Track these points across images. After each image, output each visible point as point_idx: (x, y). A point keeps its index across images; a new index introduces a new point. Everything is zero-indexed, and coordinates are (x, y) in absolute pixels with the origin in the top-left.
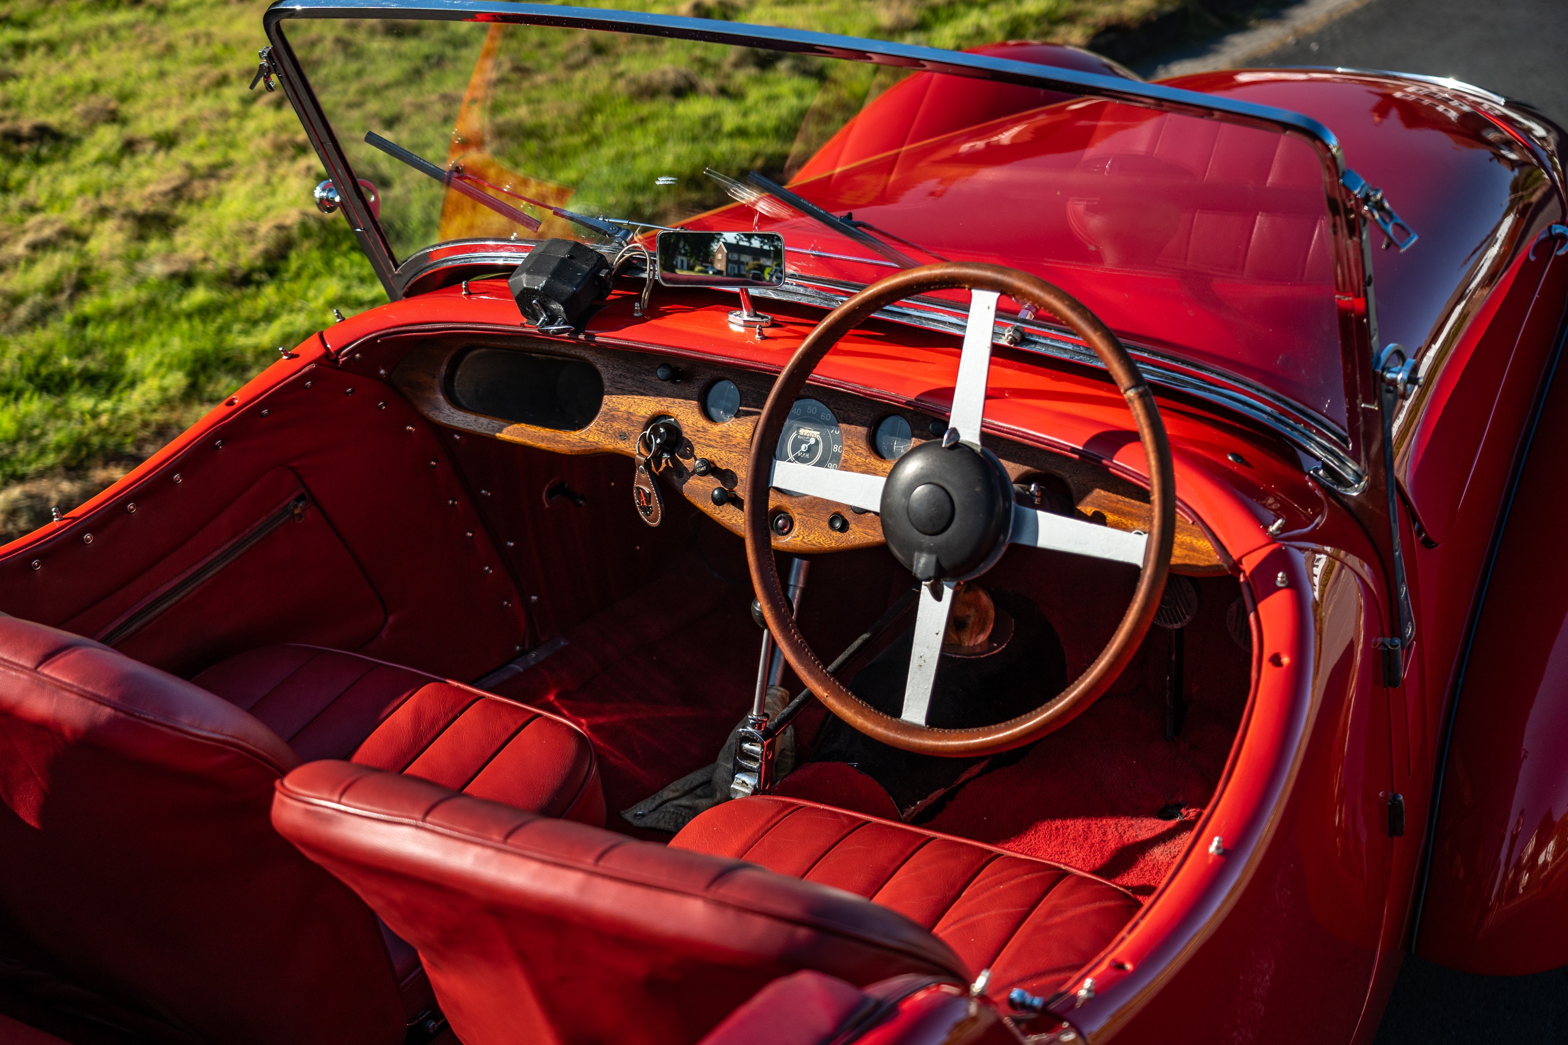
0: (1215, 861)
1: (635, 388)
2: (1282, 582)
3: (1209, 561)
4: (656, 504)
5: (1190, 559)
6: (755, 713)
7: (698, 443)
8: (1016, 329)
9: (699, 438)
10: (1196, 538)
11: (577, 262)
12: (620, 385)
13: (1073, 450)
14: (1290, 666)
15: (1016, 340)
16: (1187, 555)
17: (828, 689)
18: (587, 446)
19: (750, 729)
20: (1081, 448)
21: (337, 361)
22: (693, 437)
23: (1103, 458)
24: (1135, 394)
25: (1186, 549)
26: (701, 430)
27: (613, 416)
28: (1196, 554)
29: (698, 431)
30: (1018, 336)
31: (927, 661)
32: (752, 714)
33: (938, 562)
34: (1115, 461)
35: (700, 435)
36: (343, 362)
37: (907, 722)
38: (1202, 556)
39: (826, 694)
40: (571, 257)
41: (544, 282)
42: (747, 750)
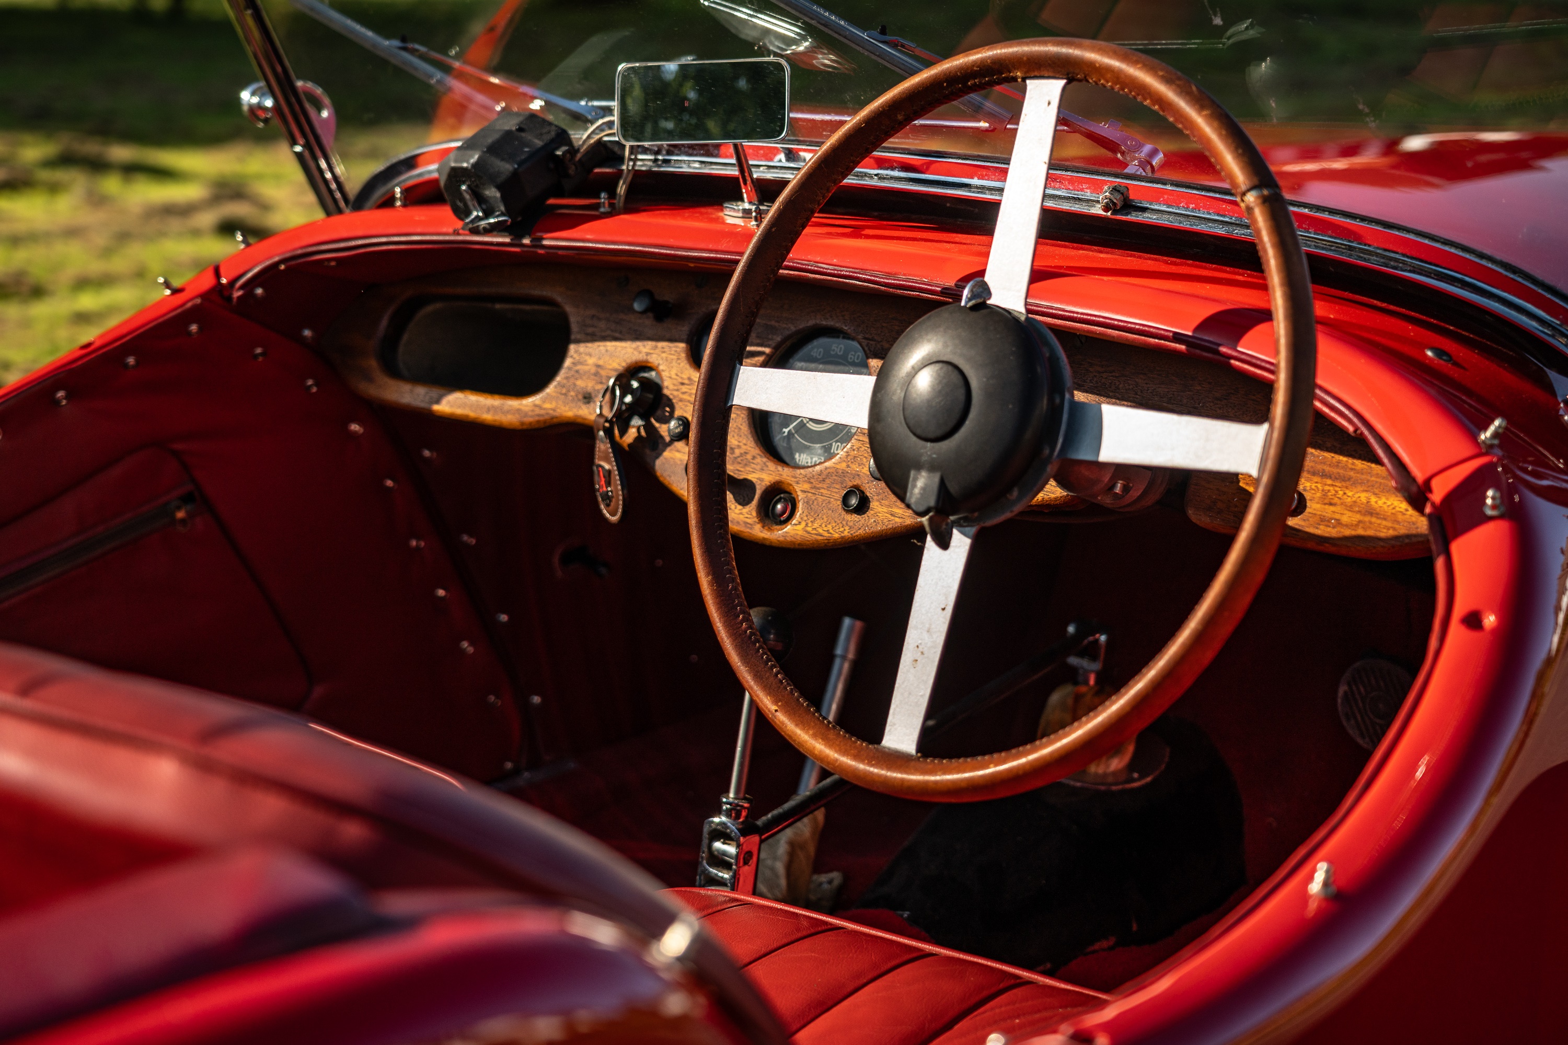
0: (1319, 912)
1: (609, 332)
2: (1494, 507)
3: (1394, 529)
4: (616, 489)
5: (1364, 529)
6: (732, 795)
7: (681, 400)
8: (1115, 190)
9: (684, 393)
10: (1375, 494)
11: (527, 136)
12: (590, 330)
13: (1177, 338)
14: (1495, 631)
15: (1114, 204)
16: (1360, 522)
17: (780, 701)
18: (542, 415)
19: (724, 819)
20: (1190, 334)
21: (230, 298)
22: (675, 393)
23: (1220, 345)
24: (1258, 197)
25: (1359, 512)
26: (686, 381)
27: (577, 371)
28: (1374, 520)
29: (683, 384)
30: (1117, 198)
31: (925, 652)
32: (727, 797)
33: (942, 483)
34: (1239, 349)
35: (684, 389)
36: (239, 298)
37: (889, 749)
38: (1384, 523)
39: (774, 708)
40: (520, 130)
41: (476, 157)
42: (718, 850)
